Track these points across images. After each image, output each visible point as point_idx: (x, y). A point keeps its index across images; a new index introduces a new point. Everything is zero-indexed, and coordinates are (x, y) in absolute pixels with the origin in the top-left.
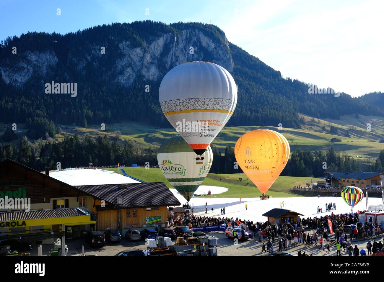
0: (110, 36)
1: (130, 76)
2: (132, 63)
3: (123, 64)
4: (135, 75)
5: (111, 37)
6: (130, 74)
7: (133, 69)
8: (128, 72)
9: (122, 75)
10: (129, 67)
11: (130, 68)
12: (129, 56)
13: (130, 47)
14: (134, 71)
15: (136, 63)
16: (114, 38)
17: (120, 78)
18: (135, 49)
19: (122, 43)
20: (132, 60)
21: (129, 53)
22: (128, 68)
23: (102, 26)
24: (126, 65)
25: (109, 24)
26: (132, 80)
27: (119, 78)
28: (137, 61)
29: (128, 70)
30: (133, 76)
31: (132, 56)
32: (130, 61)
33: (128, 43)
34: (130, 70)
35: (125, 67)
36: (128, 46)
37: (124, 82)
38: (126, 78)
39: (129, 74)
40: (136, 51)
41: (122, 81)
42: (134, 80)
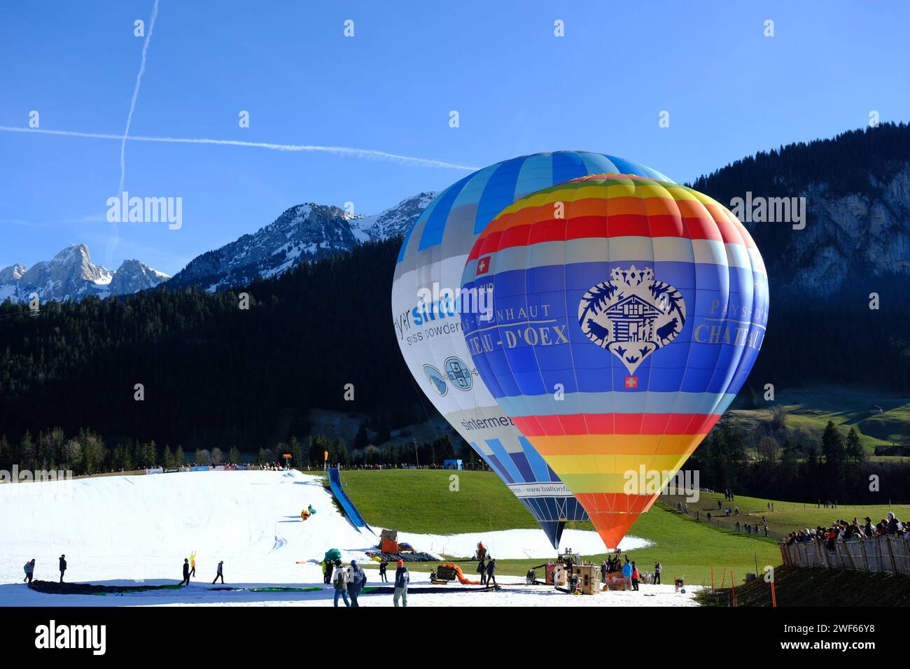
0: (775, 178)
1: (834, 268)
2: (838, 234)
3: (812, 241)
4: (847, 265)
5: (778, 179)
6: (832, 265)
7: (839, 249)
8: (827, 258)
9: (811, 269)
10: (828, 245)
11: (831, 249)
12: (828, 217)
13: (827, 195)
14: (843, 255)
15: (848, 235)
16: (784, 181)
17: (805, 276)
18: (843, 199)
19: (807, 190)
20: (837, 226)
21: (827, 211)
22: (827, 250)
23: (754, 158)
24: (821, 242)
25: (772, 150)
26: (839, 278)
27: (801, 275)
28: (851, 227)
29: (826, 254)
30: (841, 269)
31: (836, 218)
32: (831, 229)
33: (822, 187)
34: (831, 253)
35: (817, 247)
36: (822, 195)
37: (817, 285)
38: (823, 273)
39: (829, 263)
40: (845, 205)
41: (812, 283)
42: (845, 277)
